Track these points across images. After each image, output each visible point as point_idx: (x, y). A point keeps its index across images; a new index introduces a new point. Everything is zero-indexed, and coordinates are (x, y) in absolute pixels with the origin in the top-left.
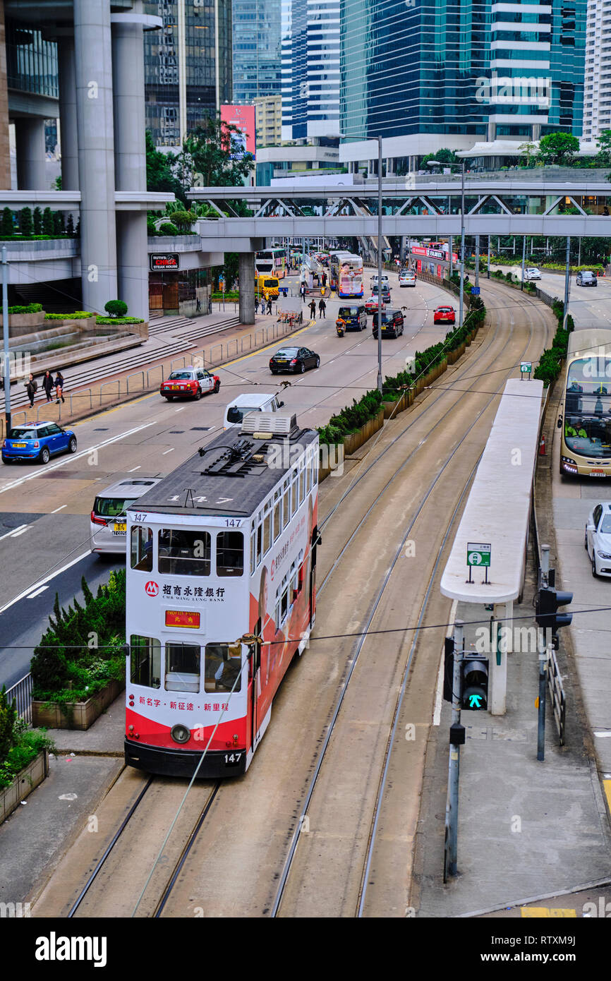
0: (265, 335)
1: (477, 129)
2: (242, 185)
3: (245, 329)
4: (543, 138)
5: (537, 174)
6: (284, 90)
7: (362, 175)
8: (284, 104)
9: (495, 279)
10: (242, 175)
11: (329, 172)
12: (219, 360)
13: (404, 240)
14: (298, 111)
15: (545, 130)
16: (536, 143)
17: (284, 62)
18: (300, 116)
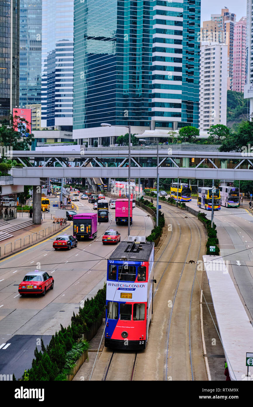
0: (50, 230)
1: (145, 123)
2: (29, 150)
3: (37, 227)
4: (181, 129)
5: (179, 147)
6: (42, 101)
7: (85, 146)
8: (43, 109)
9: (161, 201)
10: (28, 145)
11: (67, 144)
12: (28, 244)
13: (110, 180)
14: (50, 112)
15: (180, 125)
16: (177, 131)
17: (43, 87)
18: (51, 115)
